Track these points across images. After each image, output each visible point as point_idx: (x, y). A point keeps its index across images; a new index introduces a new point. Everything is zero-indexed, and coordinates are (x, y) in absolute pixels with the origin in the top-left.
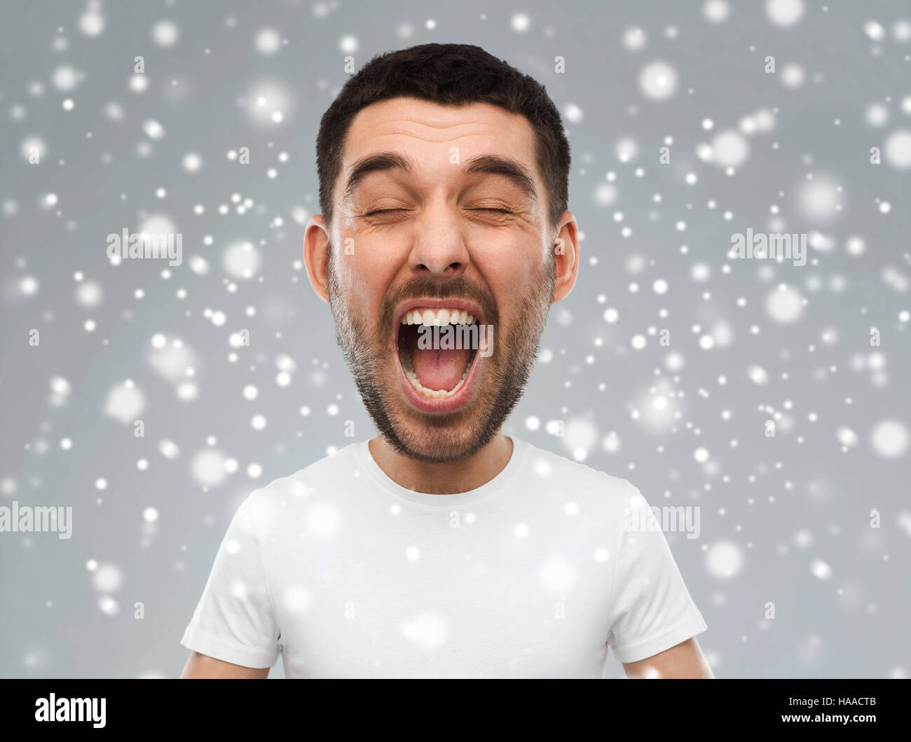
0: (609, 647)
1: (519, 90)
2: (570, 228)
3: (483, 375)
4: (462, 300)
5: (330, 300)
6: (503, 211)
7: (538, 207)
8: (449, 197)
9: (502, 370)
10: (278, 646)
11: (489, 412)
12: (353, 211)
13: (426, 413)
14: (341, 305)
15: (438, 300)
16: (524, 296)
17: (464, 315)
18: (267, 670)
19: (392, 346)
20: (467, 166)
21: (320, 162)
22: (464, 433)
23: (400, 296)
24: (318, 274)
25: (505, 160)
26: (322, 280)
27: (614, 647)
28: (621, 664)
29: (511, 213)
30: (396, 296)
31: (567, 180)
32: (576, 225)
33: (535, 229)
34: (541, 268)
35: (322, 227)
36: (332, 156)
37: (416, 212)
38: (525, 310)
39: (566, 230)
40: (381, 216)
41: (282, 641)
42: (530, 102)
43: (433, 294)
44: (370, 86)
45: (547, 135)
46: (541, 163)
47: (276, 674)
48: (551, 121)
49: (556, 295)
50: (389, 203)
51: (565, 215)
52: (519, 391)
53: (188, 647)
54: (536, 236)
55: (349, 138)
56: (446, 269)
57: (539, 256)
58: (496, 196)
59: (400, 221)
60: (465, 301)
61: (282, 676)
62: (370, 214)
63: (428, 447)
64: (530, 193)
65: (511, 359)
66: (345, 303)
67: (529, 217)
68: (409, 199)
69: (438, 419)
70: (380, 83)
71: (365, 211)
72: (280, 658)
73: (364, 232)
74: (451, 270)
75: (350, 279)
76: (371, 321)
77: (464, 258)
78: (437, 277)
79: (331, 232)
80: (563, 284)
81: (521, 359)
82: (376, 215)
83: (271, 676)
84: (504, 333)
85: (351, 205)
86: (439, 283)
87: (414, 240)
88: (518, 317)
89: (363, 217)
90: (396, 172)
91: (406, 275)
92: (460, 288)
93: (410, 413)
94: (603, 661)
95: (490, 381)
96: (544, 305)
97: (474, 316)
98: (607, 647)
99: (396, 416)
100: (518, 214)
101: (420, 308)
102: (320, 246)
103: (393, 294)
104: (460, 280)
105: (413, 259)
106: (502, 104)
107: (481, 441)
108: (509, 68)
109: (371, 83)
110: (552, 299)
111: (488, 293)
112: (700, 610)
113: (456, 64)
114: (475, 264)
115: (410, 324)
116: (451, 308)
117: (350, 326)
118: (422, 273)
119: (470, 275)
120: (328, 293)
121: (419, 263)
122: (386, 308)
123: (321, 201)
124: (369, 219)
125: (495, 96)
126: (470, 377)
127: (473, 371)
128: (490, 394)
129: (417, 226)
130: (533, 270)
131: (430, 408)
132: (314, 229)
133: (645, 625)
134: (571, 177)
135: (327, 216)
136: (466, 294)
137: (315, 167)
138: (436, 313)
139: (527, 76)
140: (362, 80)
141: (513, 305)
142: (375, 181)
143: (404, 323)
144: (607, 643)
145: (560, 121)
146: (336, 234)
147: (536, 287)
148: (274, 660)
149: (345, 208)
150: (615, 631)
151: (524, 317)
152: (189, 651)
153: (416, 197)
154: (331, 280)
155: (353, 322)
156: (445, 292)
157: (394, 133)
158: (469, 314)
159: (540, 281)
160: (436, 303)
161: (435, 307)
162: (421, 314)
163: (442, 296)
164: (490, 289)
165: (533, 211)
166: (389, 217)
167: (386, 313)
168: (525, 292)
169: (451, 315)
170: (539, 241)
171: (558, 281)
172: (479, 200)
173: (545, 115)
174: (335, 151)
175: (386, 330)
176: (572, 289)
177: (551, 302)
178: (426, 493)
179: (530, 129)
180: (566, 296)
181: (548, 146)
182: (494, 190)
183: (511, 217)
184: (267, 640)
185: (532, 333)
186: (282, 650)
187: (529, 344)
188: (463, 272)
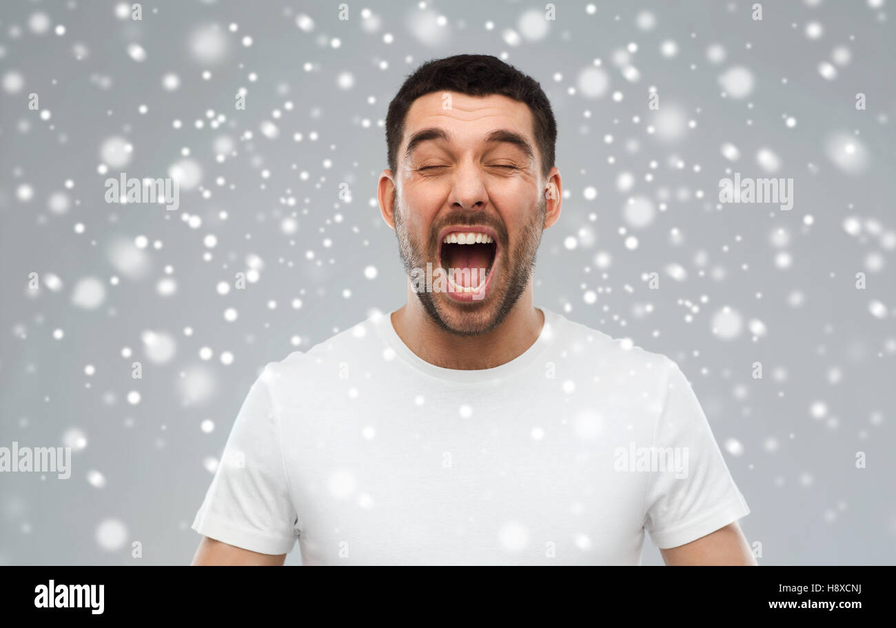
0: (646, 532)
1: (522, 85)
2: (556, 178)
3: (498, 277)
4: (483, 226)
5: (395, 227)
6: (511, 167)
7: (535, 164)
8: (475, 158)
9: (511, 274)
10: (295, 530)
11: (502, 302)
12: (411, 167)
13: (460, 302)
14: (403, 230)
15: (468, 226)
16: (526, 224)
17: (485, 236)
18: (283, 557)
19: (437, 257)
20: (487, 137)
21: (388, 134)
22: (485, 316)
23: (441, 224)
24: (388, 209)
25: (512, 133)
26: (390, 214)
27: (651, 532)
28: (659, 551)
29: (517, 168)
30: (440, 224)
31: (554, 146)
32: (561, 176)
33: (533, 179)
34: (536, 205)
35: (390, 178)
36: (396, 130)
37: (453, 168)
38: (526, 233)
39: (554, 179)
40: (430, 170)
41: (299, 526)
42: (529, 94)
43: (464, 223)
44: (422, 83)
45: (541, 117)
46: (537, 135)
47: (293, 560)
48: (543, 106)
49: (546, 224)
50: (435, 161)
51: (553, 170)
52: (521, 287)
53: (199, 532)
54: (533, 184)
55: (408, 118)
56: (473, 206)
57: (535, 197)
58: (506, 157)
59: (442, 174)
60: (486, 227)
61: (298, 563)
62: (422, 169)
63: (461, 325)
64: (529, 155)
65: (517, 266)
66: (406, 228)
67: (529, 171)
68: (449, 159)
69: (467, 306)
70: (429, 81)
71: (419, 167)
72: (297, 543)
73: (418, 181)
74: (476, 207)
75: (409, 213)
76: (423, 240)
77: (485, 198)
78: (467, 211)
79: (396, 181)
80: (551, 216)
81: (523, 266)
82: (426, 170)
83: (288, 563)
84: (512, 248)
85: (409, 163)
86: (468, 215)
87: (452, 187)
88: (521, 238)
89: (417, 171)
90: (439, 141)
91: (447, 210)
92: (483, 219)
93: (448, 303)
94: (639, 547)
95: (502, 281)
96: (539, 230)
97: (492, 238)
98: (644, 532)
99: (440, 305)
100: (521, 169)
101: (456, 232)
102: (389, 191)
103: (437, 223)
104: (483, 213)
105: (451, 199)
106: (511, 95)
107: (496, 322)
108: (515, 71)
109: (423, 81)
110: (544, 226)
111: (501, 222)
112: (742, 493)
113: (480, 69)
114: (493, 202)
115: (449, 243)
116: (476, 232)
117: (408, 244)
118: (457, 209)
119: (489, 210)
120: (394, 223)
121: (455, 202)
122: (432, 232)
123: (389, 161)
124: (422, 172)
125: (505, 90)
126: (489, 279)
127: (491, 274)
128: (502, 289)
129: (454, 177)
130: (532, 206)
131: (462, 299)
132: (385, 179)
133: (684, 508)
134: (557, 144)
135: (393, 170)
136: (487, 223)
137: (385, 138)
138: (466, 236)
139: (528, 76)
140: (417, 79)
141: (518, 230)
142: (426, 147)
143: (445, 242)
144: (643, 528)
145: (550, 107)
146: (399, 184)
147: (533, 218)
148: (291, 546)
149: (406, 165)
150: (652, 515)
151: (525, 238)
152: (200, 536)
153: (453, 158)
154: (396, 214)
155: (411, 242)
156: (472, 221)
157: (439, 115)
158: (488, 236)
159: (536, 215)
160: (466, 229)
161: (466, 232)
162: (457, 236)
163: (470, 225)
164: (503, 220)
165: (531, 168)
166: (435, 171)
167: (433, 235)
168: (526, 222)
169: (476, 237)
170: (535, 187)
171: (548, 214)
172: (494, 160)
173: (539, 103)
174: (399, 127)
175: (433, 247)
176: (558, 218)
177: (543, 228)
178: (452, 368)
179: (529, 112)
180: (553, 224)
181: (542, 124)
182: (505, 153)
183: (516, 171)
184: (283, 525)
185: (530, 249)
186: (299, 535)
187: (529, 256)
188: (485, 208)
